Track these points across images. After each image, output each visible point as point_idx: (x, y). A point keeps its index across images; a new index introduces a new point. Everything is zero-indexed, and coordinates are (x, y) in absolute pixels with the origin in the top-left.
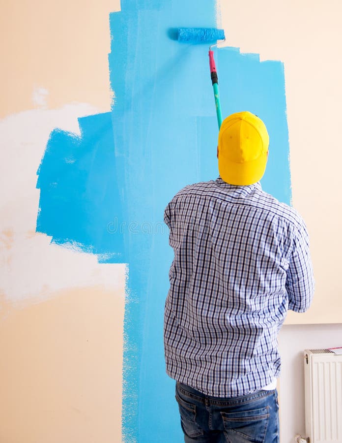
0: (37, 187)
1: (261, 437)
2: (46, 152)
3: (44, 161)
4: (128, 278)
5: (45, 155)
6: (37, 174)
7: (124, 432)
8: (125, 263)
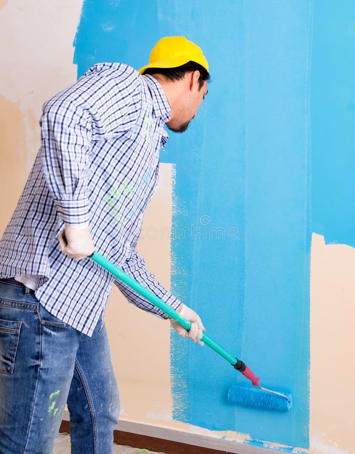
0: (74, 63)
1: (11, 355)
2: (82, 17)
3: (80, 28)
4: (175, 183)
5: (81, 20)
6: (74, 46)
7: (173, 372)
8: (171, 162)
